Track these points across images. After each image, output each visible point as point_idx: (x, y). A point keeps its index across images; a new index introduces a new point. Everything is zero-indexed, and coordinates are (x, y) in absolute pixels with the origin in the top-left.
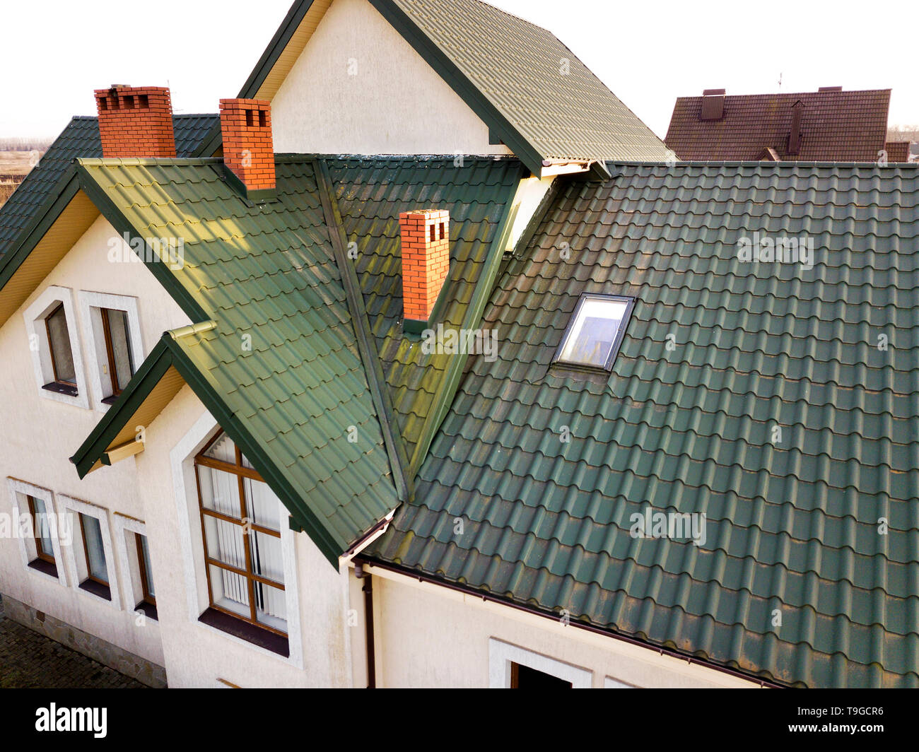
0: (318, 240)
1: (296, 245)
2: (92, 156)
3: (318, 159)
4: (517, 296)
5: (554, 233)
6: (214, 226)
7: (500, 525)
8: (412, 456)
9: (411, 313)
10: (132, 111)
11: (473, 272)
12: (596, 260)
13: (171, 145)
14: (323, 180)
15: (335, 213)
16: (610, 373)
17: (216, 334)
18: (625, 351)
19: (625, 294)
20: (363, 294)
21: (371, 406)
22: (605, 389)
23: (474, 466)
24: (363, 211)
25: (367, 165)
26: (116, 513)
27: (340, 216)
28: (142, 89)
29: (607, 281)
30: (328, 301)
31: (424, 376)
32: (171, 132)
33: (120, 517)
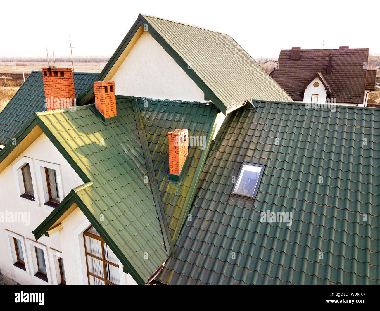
0: (134, 137)
1: (125, 140)
2: (42, 111)
3: (134, 99)
4: (216, 161)
5: (231, 132)
6: (91, 136)
7: (210, 269)
8: (173, 236)
9: (172, 171)
10: (57, 77)
11: (198, 153)
12: (248, 146)
13: (73, 91)
14: (136, 109)
15: (141, 124)
16: (255, 200)
17: (93, 187)
18: (261, 190)
19: (261, 163)
20: (152, 161)
21: (156, 213)
22: (252, 207)
23: (199, 241)
24: (152, 124)
25: (154, 103)
26: (50, 248)
27: (143, 125)
28: (61, 69)
29: (253, 156)
30: (138, 165)
31: (178, 200)
32: (73, 86)
33: (52, 250)
